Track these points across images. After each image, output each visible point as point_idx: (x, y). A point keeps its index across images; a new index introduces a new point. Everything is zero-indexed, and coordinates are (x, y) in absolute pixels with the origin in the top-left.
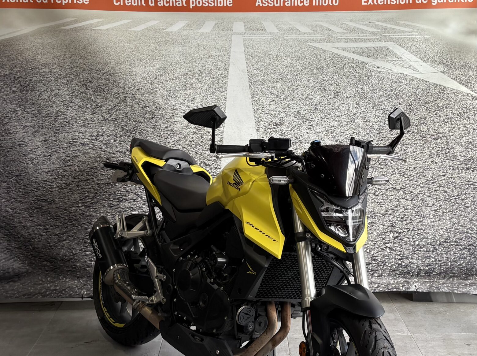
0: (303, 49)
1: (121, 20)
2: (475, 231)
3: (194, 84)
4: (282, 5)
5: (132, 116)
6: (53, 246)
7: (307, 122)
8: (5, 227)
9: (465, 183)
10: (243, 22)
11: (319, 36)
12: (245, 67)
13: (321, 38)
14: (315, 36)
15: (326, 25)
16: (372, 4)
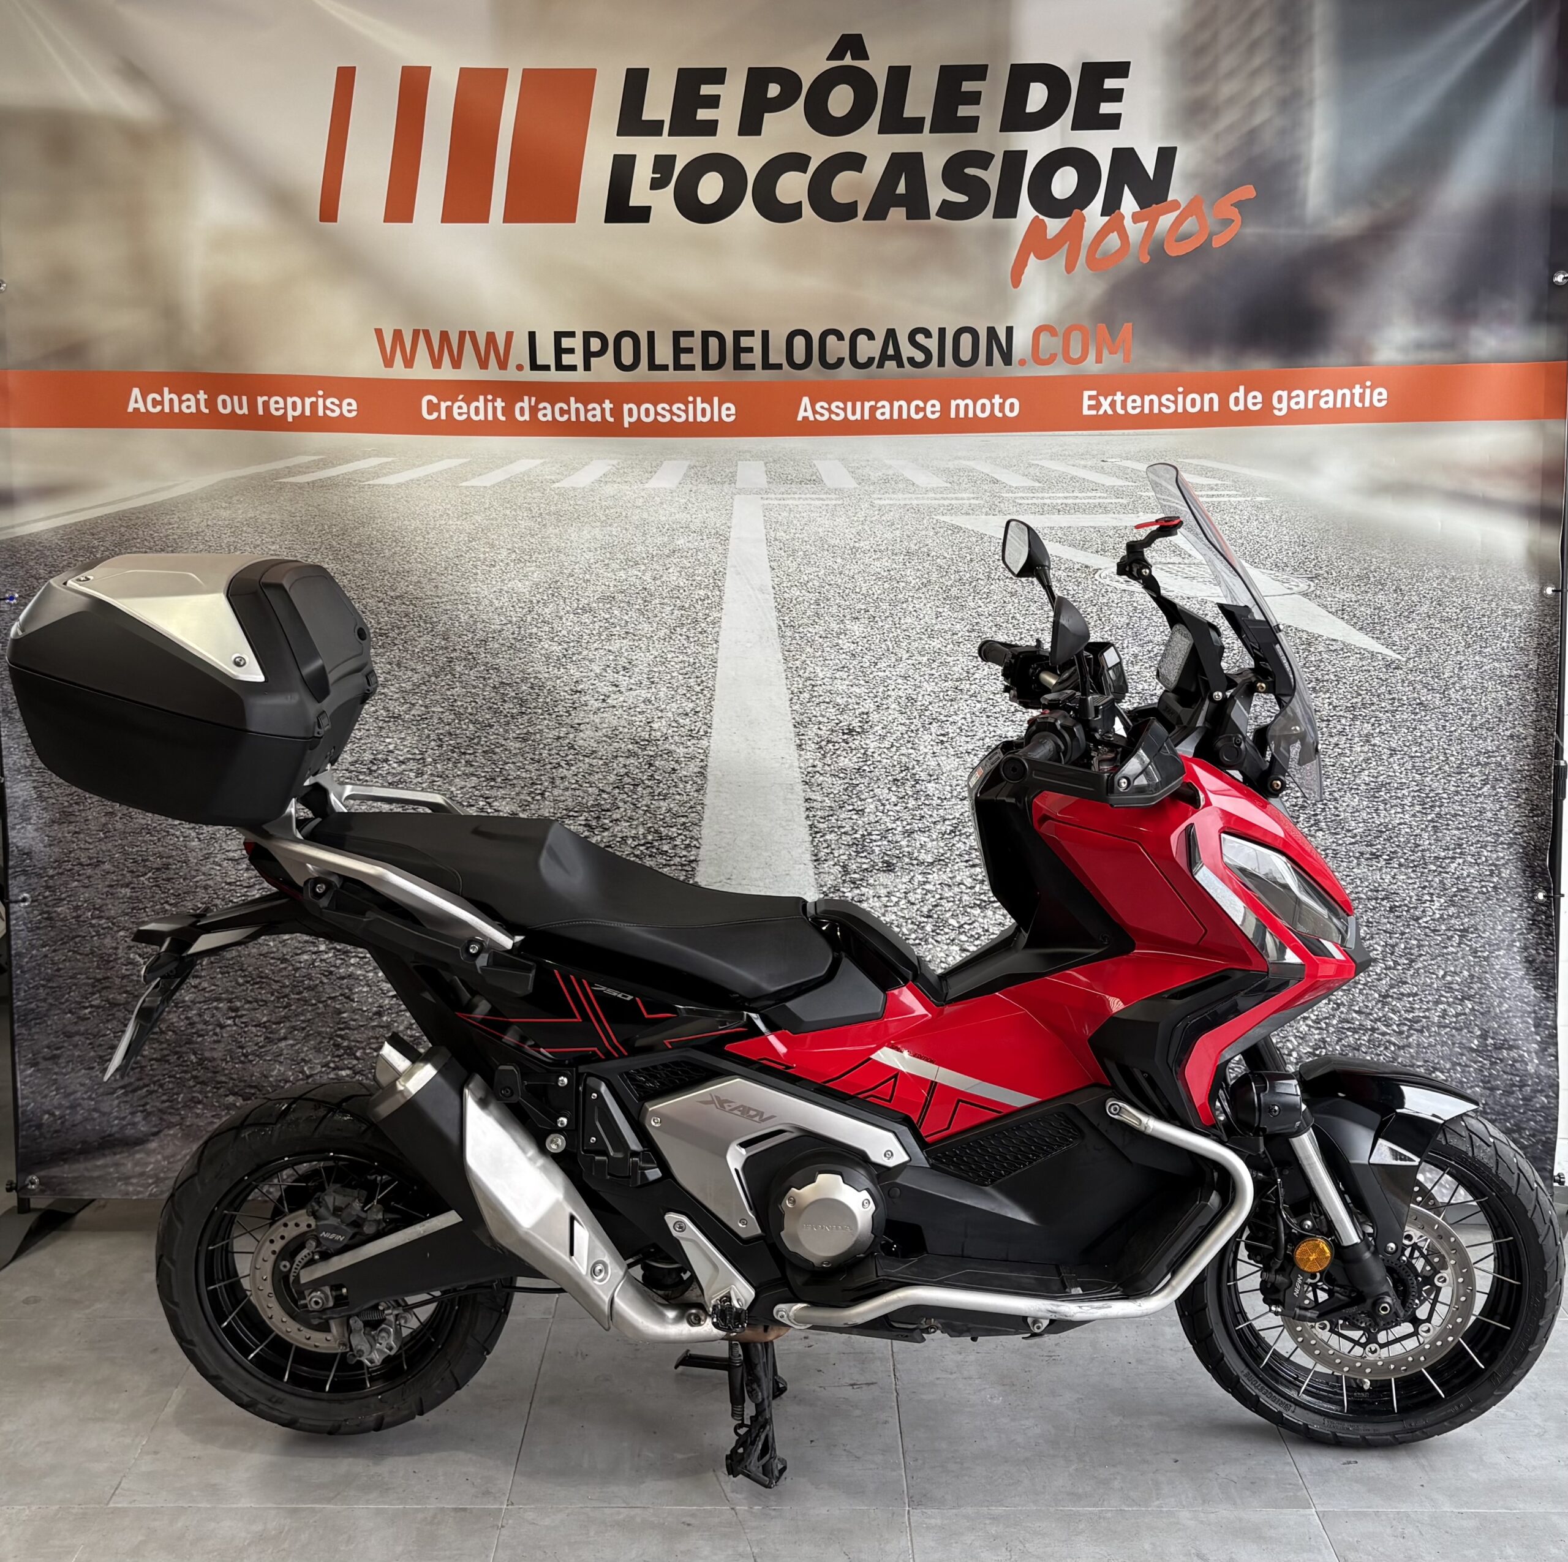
0: (924, 533)
1: (441, 458)
2: (1395, 1027)
3: (630, 626)
4: (867, 417)
5: (467, 708)
6: (253, 1053)
7: (934, 724)
8: (127, 1003)
9: (1366, 894)
10: (762, 463)
11: (966, 497)
12: (767, 579)
13: (972, 501)
14: (957, 499)
15: (985, 468)
16: (1110, 412)
